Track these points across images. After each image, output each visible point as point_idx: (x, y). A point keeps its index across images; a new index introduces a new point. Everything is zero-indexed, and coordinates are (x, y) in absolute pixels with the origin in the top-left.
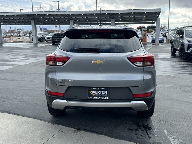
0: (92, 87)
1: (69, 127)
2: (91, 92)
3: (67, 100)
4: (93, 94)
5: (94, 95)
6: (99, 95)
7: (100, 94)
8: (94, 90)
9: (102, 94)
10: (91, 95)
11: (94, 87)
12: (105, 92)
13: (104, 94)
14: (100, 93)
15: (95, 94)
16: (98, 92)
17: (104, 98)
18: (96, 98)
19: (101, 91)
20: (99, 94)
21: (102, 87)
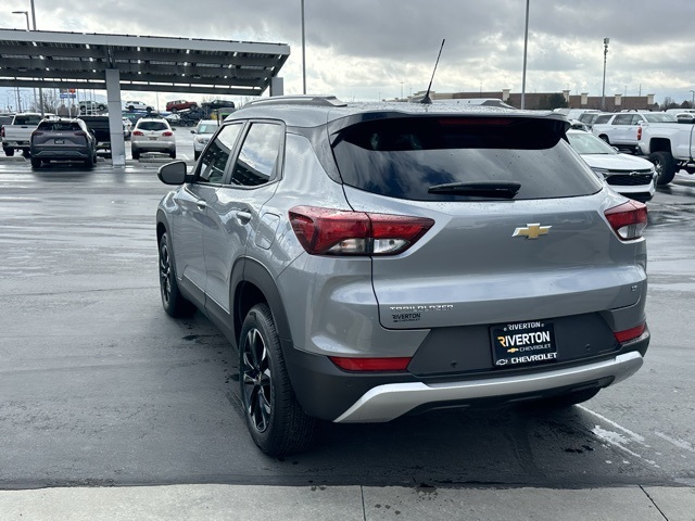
0: (506, 324)
1: (383, 484)
2: (505, 341)
3: (426, 382)
4: (510, 347)
5: (513, 350)
6: (527, 349)
7: (531, 345)
8: (512, 333)
9: (536, 343)
10: (503, 352)
11: (512, 323)
12: (545, 336)
13: (543, 343)
14: (530, 340)
15: (516, 346)
16: (525, 338)
17: (543, 357)
18: (522, 360)
19: (531, 335)
20: (527, 345)
21: (535, 321)
